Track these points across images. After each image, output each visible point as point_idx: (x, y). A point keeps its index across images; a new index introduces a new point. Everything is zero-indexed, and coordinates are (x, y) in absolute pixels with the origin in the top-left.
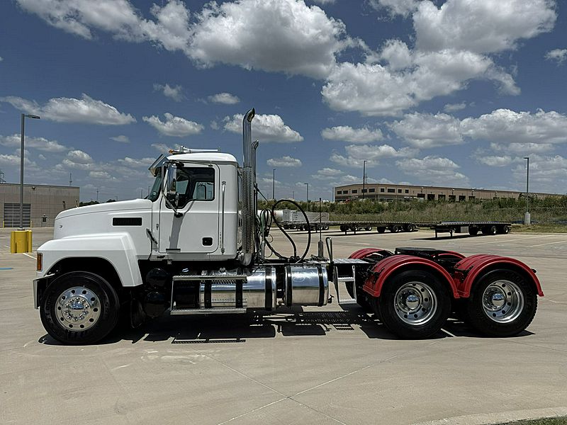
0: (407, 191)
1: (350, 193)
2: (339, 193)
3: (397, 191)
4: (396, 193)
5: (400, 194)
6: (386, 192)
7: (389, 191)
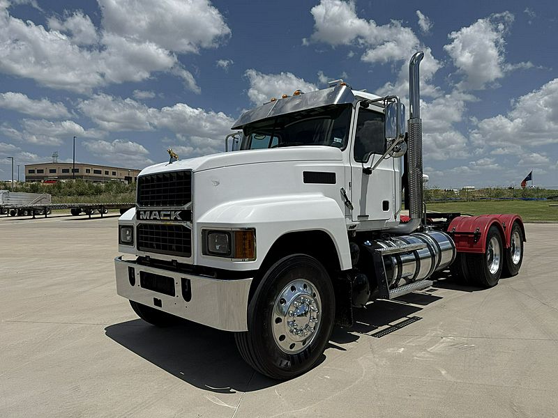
0: (114, 174)
1: (47, 173)
2: (31, 172)
3: (103, 172)
4: (103, 174)
5: (107, 176)
6: (92, 173)
7: (95, 172)
